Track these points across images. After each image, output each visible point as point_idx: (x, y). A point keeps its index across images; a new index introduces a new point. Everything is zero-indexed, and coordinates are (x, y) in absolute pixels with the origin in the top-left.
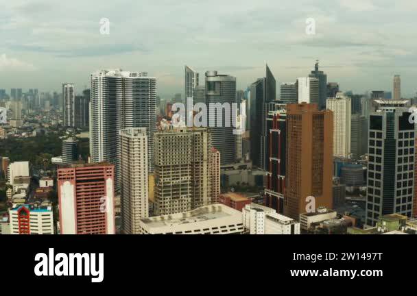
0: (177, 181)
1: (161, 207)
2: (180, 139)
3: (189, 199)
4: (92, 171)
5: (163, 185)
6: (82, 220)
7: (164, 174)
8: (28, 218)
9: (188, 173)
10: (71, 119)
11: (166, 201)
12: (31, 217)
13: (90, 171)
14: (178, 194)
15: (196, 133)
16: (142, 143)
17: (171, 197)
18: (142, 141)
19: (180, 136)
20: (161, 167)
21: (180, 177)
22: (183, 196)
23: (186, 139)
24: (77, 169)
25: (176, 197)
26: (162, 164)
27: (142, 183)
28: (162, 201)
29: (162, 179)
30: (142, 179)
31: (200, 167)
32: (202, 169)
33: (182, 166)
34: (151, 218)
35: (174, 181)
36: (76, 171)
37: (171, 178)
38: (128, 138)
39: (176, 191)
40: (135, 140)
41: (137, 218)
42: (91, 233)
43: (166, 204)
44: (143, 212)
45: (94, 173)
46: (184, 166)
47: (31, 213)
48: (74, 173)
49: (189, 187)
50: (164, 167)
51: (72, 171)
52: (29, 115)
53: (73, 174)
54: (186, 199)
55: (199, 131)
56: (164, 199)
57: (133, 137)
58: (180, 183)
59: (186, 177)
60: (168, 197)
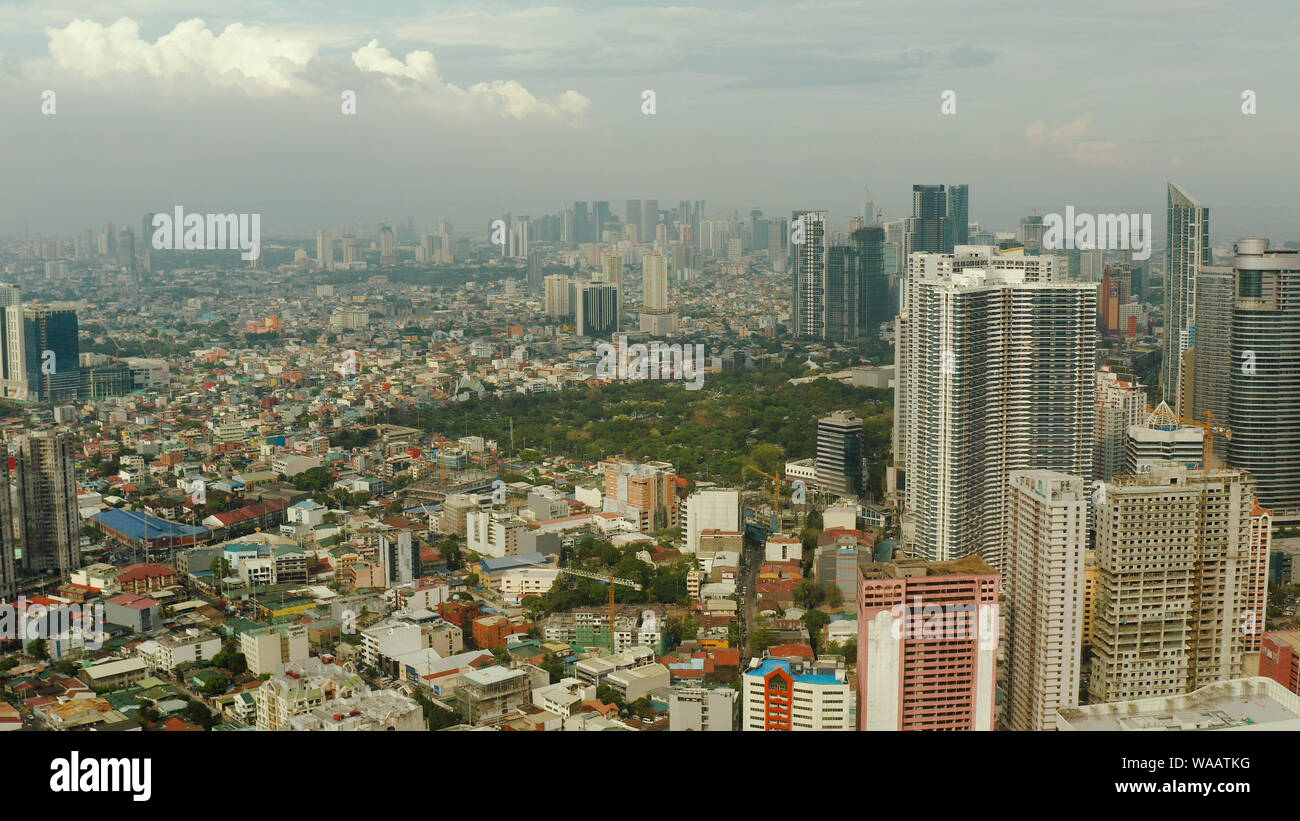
0: (1156, 612)
1: (1111, 676)
2: (1167, 504)
3: (1185, 659)
4: (946, 587)
5: (1118, 621)
6: (915, 704)
7: (1123, 592)
8: (789, 696)
9: (1186, 593)
10: (817, 317)
11: (1124, 661)
12: (796, 694)
13: (941, 587)
14: (1157, 644)
15: (1211, 486)
16: (1071, 519)
17: (1137, 651)
18: (1072, 513)
19: (1170, 496)
20: (1116, 576)
21: (1164, 603)
22: (1169, 651)
23: (1184, 504)
24: (910, 581)
25: (1149, 652)
26: (1119, 569)
27: (1068, 616)
28: (1115, 662)
29: (1117, 606)
30: (1068, 608)
31: (1218, 575)
32: (1223, 579)
33: (1170, 573)
34: (1086, 709)
35: (1148, 612)
36: (908, 585)
37: (1141, 604)
38: (1037, 502)
39: (1150, 638)
40: (1054, 512)
41: (1047, 705)
42: (935, 727)
43: (1124, 671)
44: (1065, 690)
45: (949, 591)
46: (1176, 574)
47: (797, 685)
48: (902, 591)
49: (1186, 628)
50: (1124, 575)
51: (900, 587)
52: (685, 287)
53: (900, 595)
54: (1175, 658)
55: (1219, 480)
56: (1120, 656)
57: (1049, 501)
58: (1163, 618)
59: (1179, 602)
60: (1130, 653)
